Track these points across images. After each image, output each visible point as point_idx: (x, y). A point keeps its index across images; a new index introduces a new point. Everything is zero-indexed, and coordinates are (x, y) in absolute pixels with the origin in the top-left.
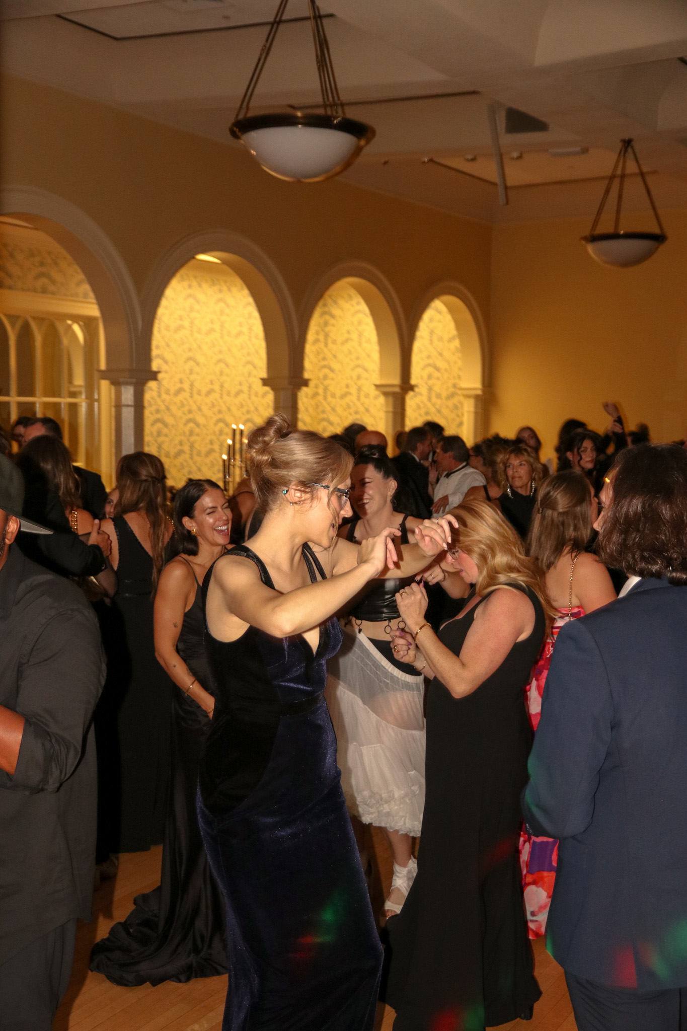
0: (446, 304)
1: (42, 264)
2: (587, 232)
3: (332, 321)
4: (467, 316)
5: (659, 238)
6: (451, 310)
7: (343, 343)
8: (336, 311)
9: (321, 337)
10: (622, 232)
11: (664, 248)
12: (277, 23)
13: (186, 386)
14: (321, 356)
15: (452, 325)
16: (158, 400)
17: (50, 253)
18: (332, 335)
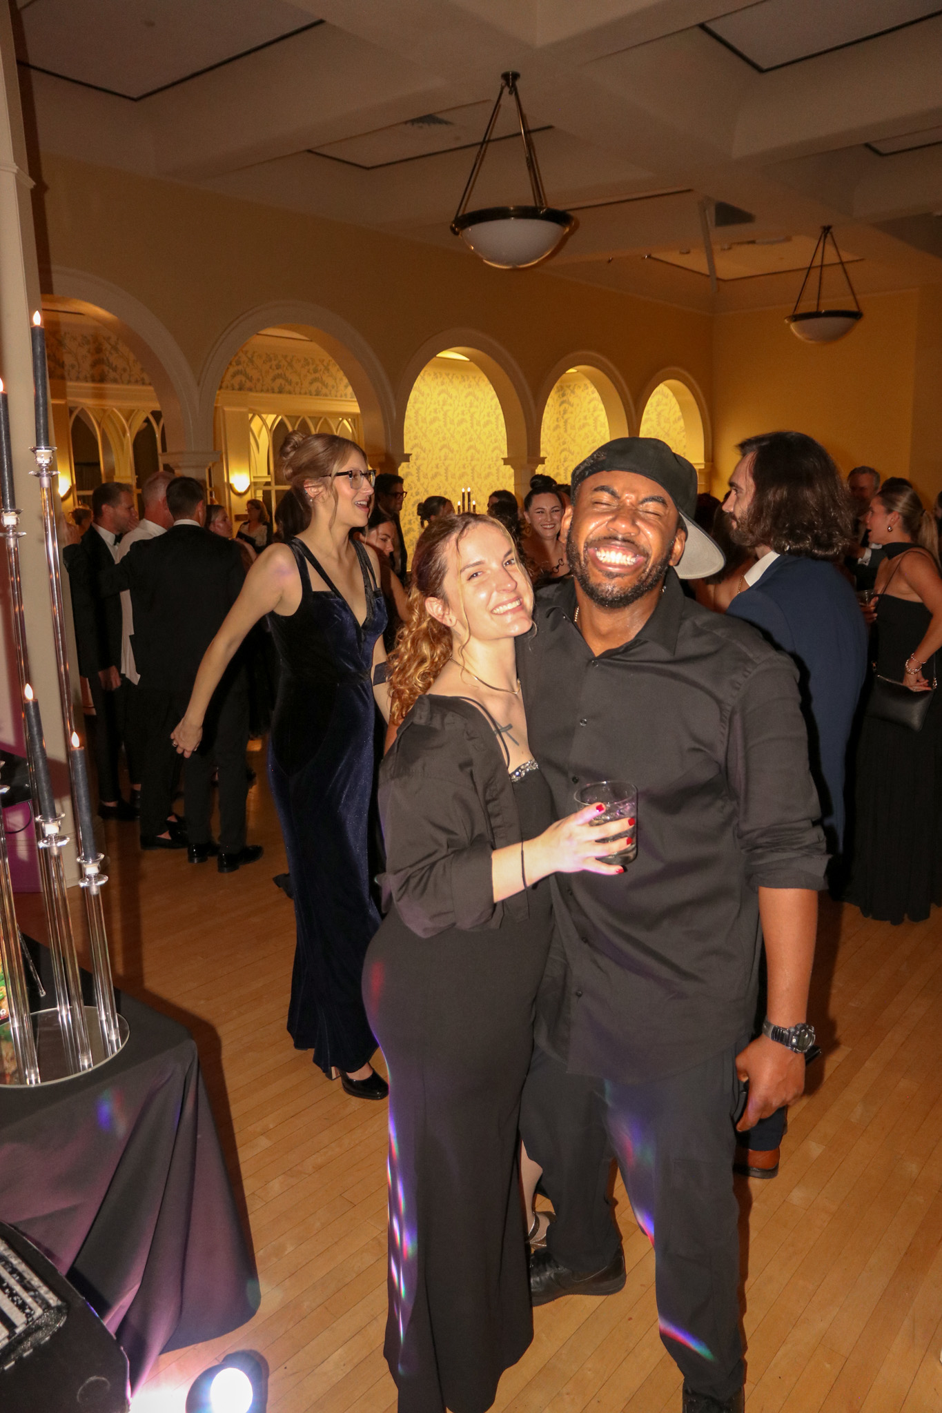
0: (670, 388)
1: (278, 367)
2: (790, 313)
3: (570, 409)
4: (690, 398)
5: (856, 315)
6: (676, 393)
7: (580, 429)
8: (572, 399)
9: (561, 424)
10: (823, 311)
11: (860, 325)
12: (485, 142)
13: (442, 471)
14: (561, 441)
15: (677, 407)
16: (418, 484)
17: (285, 357)
18: (571, 421)
